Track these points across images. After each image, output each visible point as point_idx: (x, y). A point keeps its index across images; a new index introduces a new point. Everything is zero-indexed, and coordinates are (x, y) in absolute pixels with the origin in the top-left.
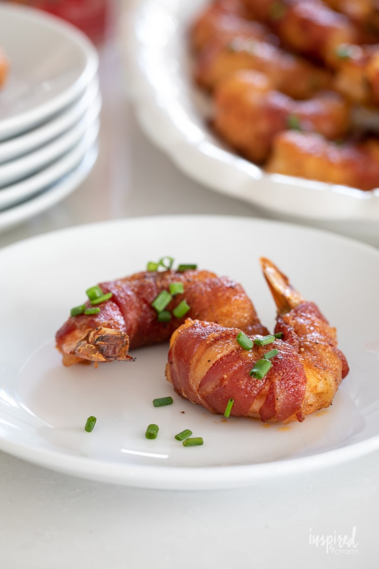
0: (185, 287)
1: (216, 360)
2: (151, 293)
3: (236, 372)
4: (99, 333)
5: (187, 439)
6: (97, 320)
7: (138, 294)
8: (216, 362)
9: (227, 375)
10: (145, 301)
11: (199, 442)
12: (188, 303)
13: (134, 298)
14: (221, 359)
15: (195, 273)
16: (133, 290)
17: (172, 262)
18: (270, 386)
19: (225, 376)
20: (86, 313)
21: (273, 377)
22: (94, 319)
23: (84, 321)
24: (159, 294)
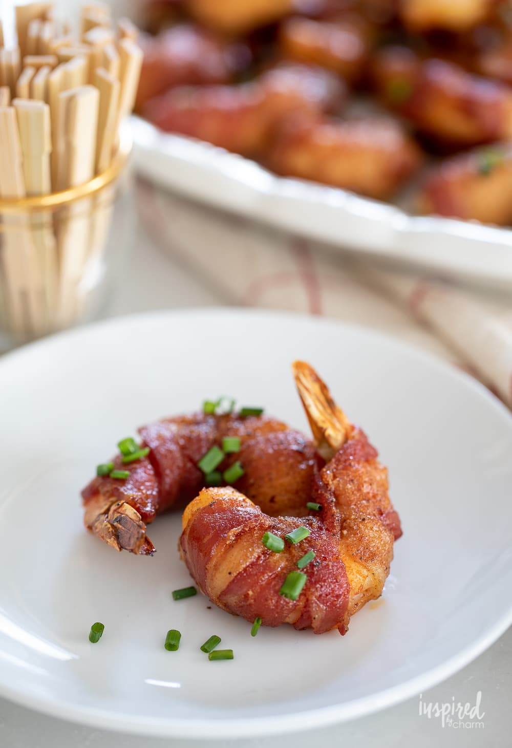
0: (242, 443)
1: (238, 572)
2: (199, 449)
3: (263, 589)
4: (120, 510)
5: (214, 651)
6: (122, 489)
7: (183, 448)
8: (239, 574)
9: (253, 591)
10: (191, 460)
11: (228, 656)
12: (242, 467)
13: (178, 455)
14: (245, 570)
15: (259, 424)
16: (177, 443)
17: (233, 403)
18: (305, 603)
19: (250, 593)
20: (113, 475)
21: (310, 593)
22: (119, 487)
23: (108, 487)
24: (209, 449)
